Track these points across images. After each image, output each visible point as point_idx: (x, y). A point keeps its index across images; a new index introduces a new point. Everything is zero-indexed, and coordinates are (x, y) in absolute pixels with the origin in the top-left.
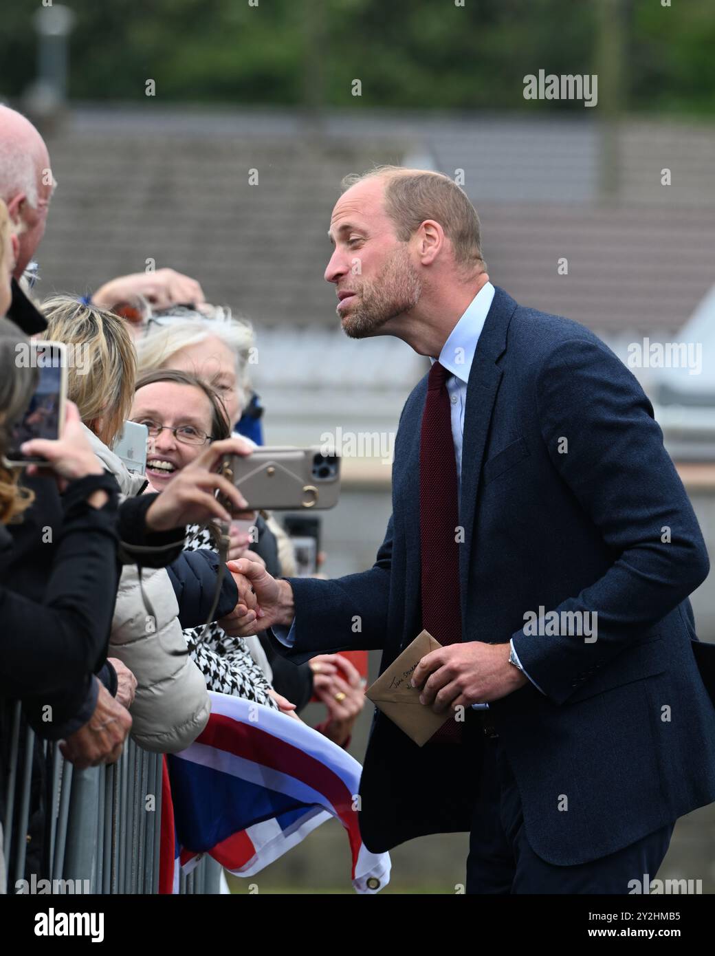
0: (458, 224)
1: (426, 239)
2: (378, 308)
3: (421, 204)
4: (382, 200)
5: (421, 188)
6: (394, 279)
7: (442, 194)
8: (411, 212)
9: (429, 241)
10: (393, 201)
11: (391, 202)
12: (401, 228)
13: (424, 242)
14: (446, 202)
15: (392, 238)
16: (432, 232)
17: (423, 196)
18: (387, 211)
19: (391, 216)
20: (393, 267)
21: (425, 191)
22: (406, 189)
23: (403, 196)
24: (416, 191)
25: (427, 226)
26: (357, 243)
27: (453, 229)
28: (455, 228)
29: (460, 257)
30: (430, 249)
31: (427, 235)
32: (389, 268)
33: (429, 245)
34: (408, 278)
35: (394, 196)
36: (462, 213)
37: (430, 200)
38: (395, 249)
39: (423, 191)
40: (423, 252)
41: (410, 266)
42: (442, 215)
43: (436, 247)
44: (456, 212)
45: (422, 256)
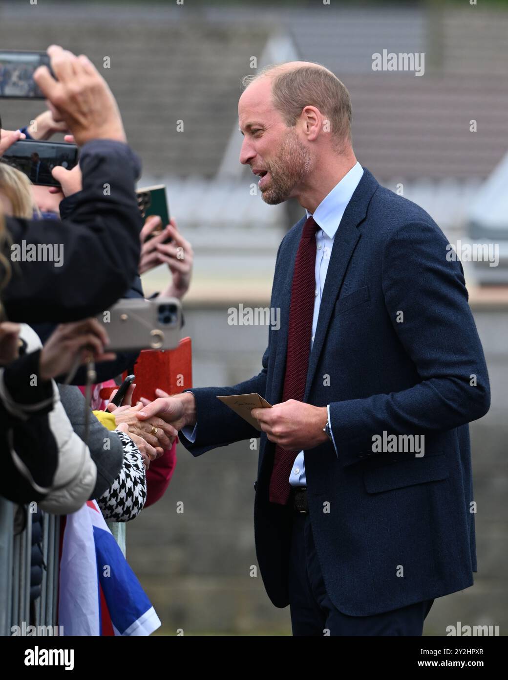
0: (331, 102)
1: (309, 121)
3: (300, 94)
4: (270, 98)
5: (298, 81)
6: (289, 156)
7: (315, 83)
8: (295, 103)
9: (312, 121)
10: (278, 96)
11: (277, 98)
12: (288, 117)
13: (307, 123)
14: (319, 88)
15: (283, 126)
16: (312, 115)
17: (300, 87)
18: (275, 106)
19: (279, 109)
20: (287, 147)
21: (302, 84)
22: (287, 85)
23: (286, 91)
24: (295, 85)
25: (308, 111)
26: (258, 133)
27: (328, 108)
28: (329, 107)
29: (337, 129)
30: (312, 128)
31: (309, 117)
32: (284, 148)
33: (312, 125)
34: (299, 154)
35: (279, 92)
36: (333, 93)
37: (306, 90)
38: (286, 134)
39: (300, 84)
40: (308, 131)
41: (300, 144)
42: (317, 100)
43: (317, 126)
44: (328, 94)
45: (308, 135)
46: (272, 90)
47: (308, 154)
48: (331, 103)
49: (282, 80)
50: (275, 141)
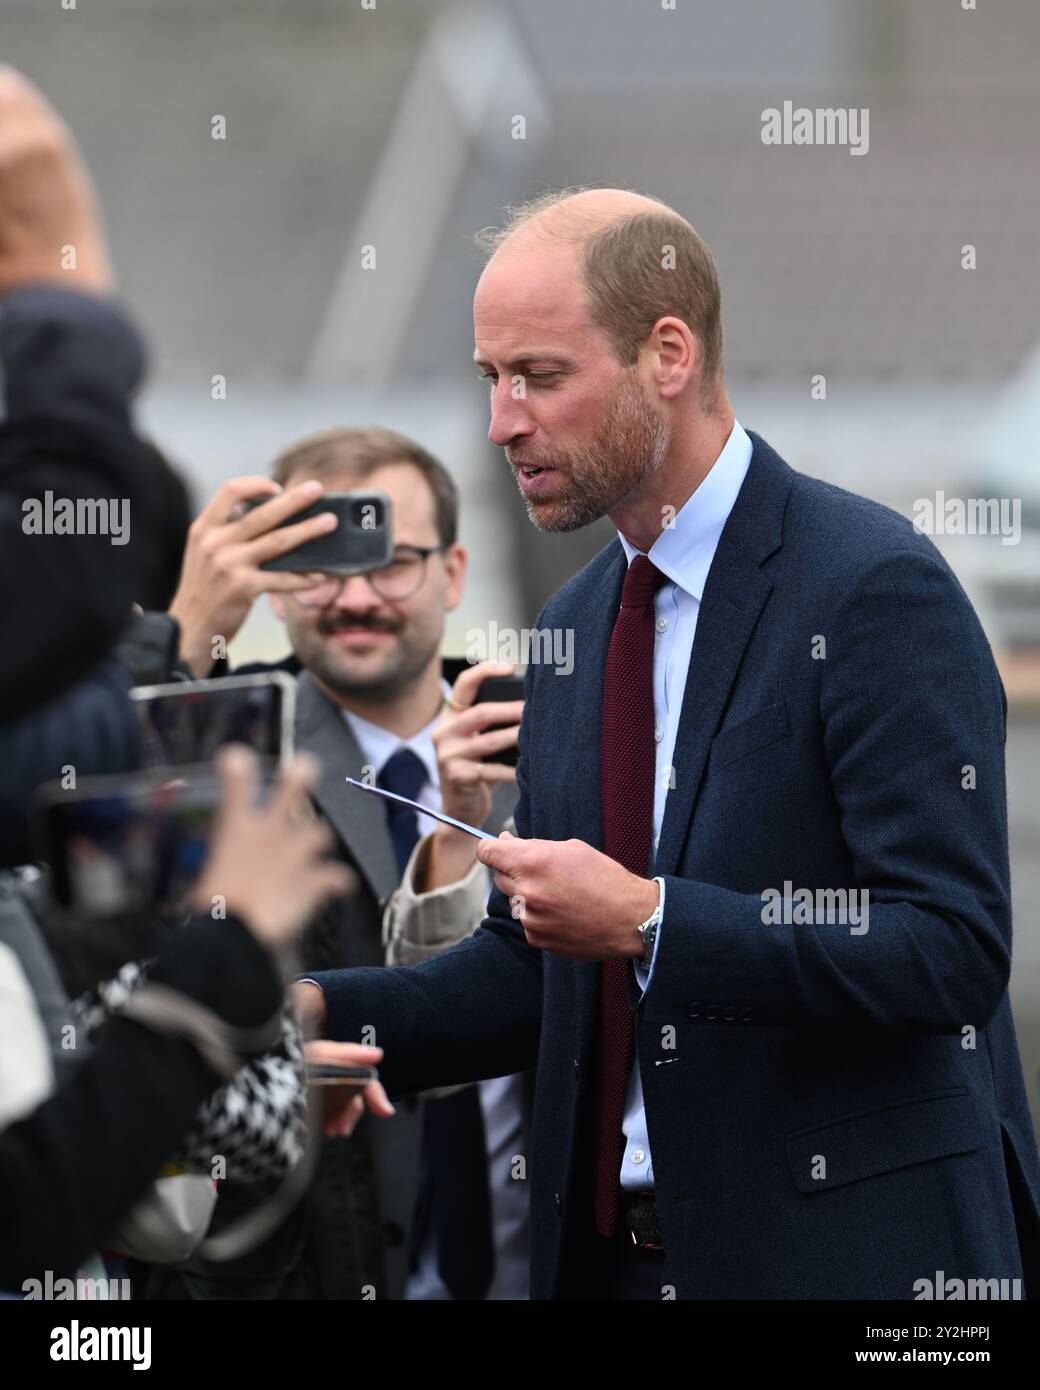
1: (663, 352)
2: (600, 489)
3: (645, 288)
4: (580, 297)
5: (639, 254)
6: (623, 435)
8: (633, 308)
9: (668, 352)
10: (602, 298)
11: (597, 299)
12: (621, 341)
13: (661, 356)
15: (612, 366)
16: (671, 338)
17: (646, 270)
18: (594, 317)
19: (601, 323)
20: (619, 416)
21: (647, 260)
22: (616, 263)
23: (615, 281)
24: (634, 265)
25: (666, 329)
30: (676, 369)
31: (665, 343)
32: (613, 418)
33: (672, 363)
34: (645, 430)
35: (600, 284)
37: (659, 277)
38: (619, 385)
39: (644, 261)
40: (663, 377)
41: (645, 407)
42: (679, 298)
43: (684, 365)
44: (696, 280)
45: (662, 383)
46: (581, 275)
47: (660, 428)
48: (703, 303)
49: (602, 252)
50: (596, 402)
